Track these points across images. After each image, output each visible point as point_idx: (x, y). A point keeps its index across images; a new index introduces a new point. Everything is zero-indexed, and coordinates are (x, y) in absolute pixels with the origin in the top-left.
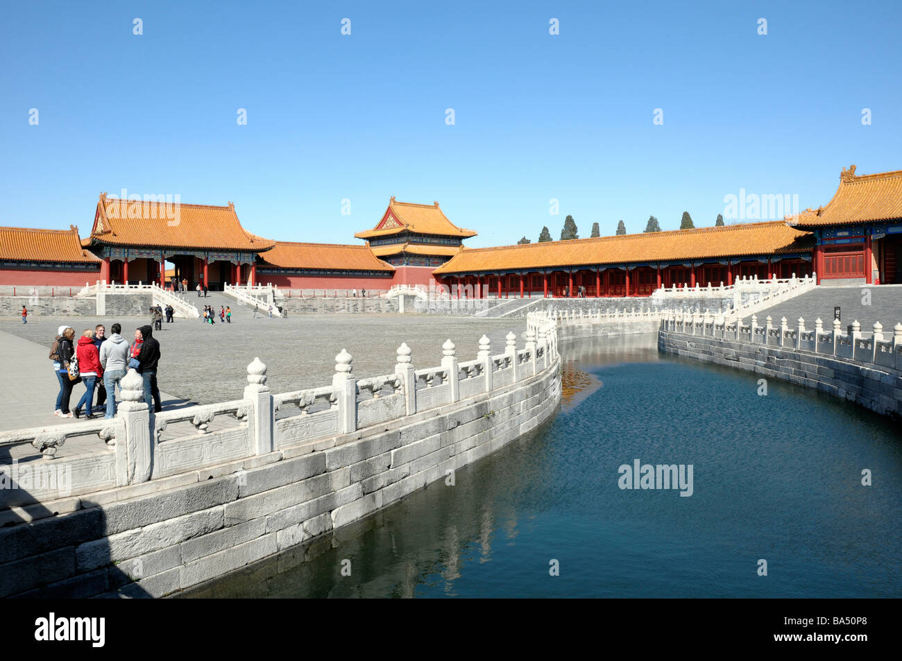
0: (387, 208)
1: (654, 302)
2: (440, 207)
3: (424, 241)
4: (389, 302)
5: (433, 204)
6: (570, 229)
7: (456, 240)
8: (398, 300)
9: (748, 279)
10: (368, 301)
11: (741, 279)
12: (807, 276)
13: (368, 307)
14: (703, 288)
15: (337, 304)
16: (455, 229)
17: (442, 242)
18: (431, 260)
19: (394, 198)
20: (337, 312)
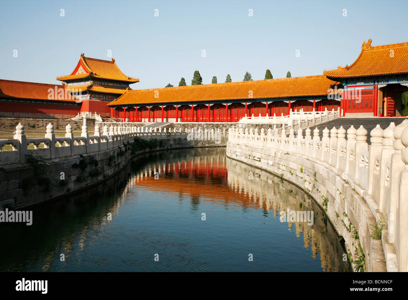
0: (79, 61)
1: (240, 126)
2: (116, 62)
3: (103, 84)
4: (76, 123)
5: (111, 60)
6: (198, 79)
7: (125, 84)
8: (83, 122)
9: (298, 111)
10: (61, 122)
11: (293, 111)
12: (333, 109)
13: (61, 126)
14: (271, 117)
15: (38, 123)
16: (124, 77)
17: (115, 85)
18: (107, 97)
19: (84, 54)
20: (37, 129)
